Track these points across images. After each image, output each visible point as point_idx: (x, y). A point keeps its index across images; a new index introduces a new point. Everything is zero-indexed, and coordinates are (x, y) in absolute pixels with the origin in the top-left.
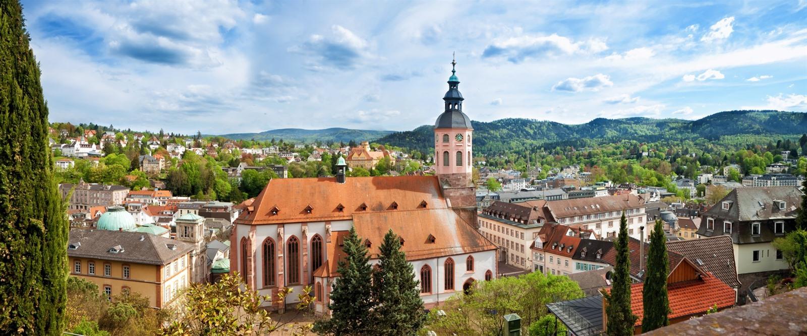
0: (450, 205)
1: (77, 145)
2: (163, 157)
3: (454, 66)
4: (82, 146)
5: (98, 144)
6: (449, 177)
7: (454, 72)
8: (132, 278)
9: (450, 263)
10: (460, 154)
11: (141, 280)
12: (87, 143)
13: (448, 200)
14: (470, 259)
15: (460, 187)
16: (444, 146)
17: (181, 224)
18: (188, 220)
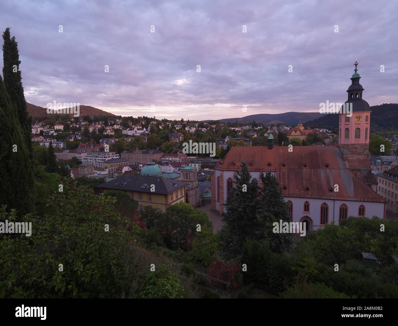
0: (347, 166)
1: (136, 129)
2: (182, 134)
3: (356, 66)
4: (138, 129)
5: (147, 128)
6: (348, 146)
7: (356, 70)
8: (153, 201)
9: (345, 208)
10: (358, 130)
11: (157, 202)
12: (141, 128)
13: (346, 162)
14: (362, 208)
15: (357, 153)
16: (345, 124)
17: (184, 172)
18: (188, 170)
